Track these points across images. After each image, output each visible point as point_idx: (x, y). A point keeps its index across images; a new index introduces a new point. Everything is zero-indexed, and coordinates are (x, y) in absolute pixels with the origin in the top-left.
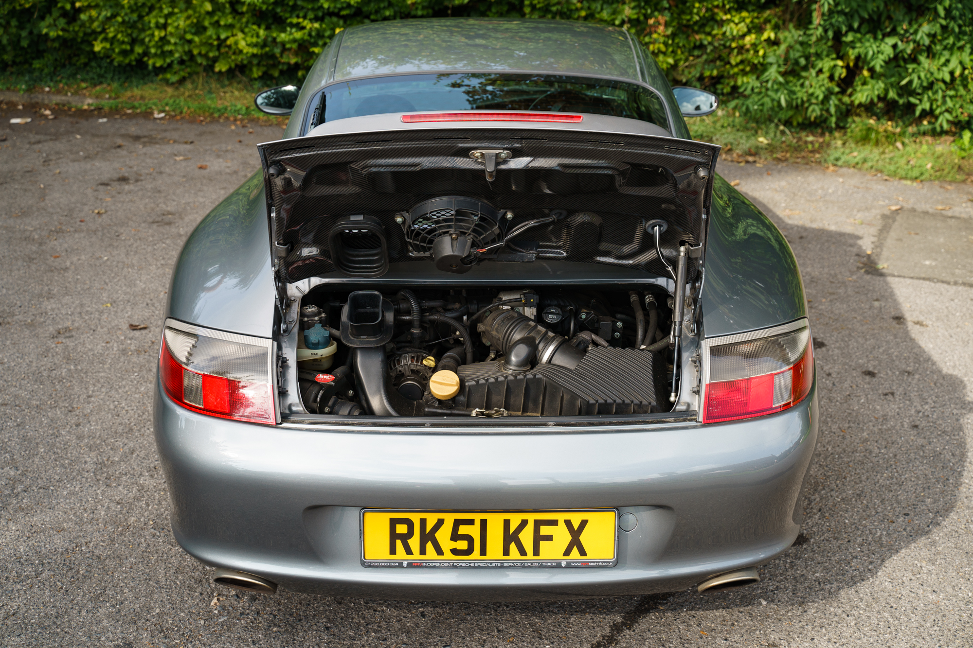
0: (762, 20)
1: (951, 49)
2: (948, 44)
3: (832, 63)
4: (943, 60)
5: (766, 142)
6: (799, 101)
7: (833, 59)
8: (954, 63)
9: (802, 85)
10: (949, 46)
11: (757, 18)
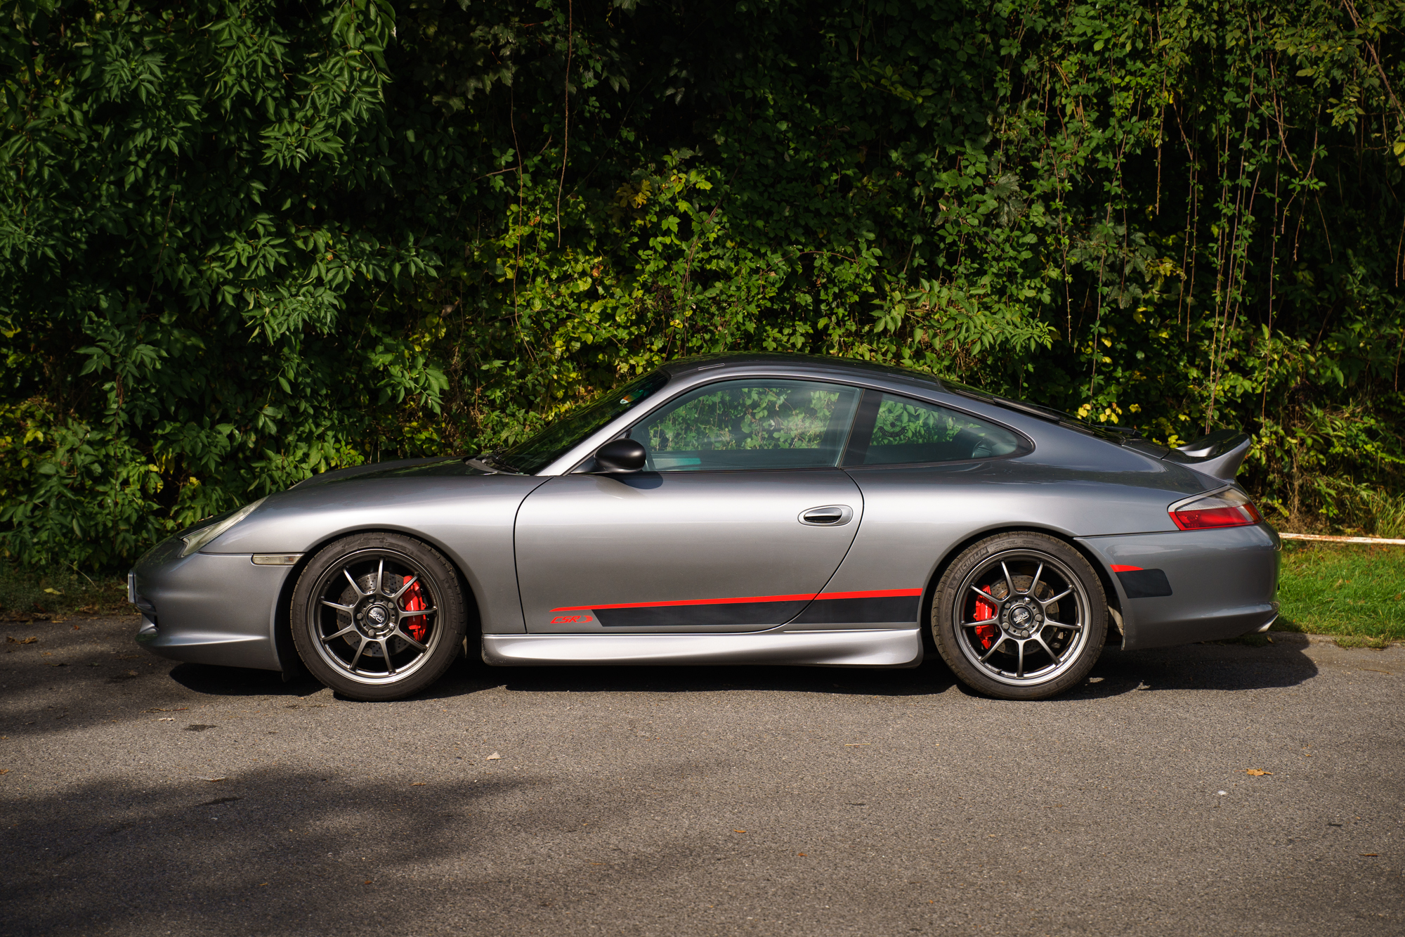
0: (18, 414)
1: (308, 439)
2: (303, 432)
3: (143, 469)
4: (299, 454)
5: (57, 593)
6: (100, 528)
7: (142, 463)
8: (315, 458)
9: (101, 505)
10: (304, 435)
11: (12, 412)
